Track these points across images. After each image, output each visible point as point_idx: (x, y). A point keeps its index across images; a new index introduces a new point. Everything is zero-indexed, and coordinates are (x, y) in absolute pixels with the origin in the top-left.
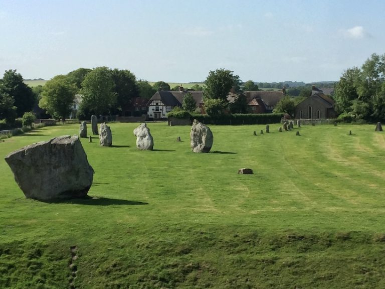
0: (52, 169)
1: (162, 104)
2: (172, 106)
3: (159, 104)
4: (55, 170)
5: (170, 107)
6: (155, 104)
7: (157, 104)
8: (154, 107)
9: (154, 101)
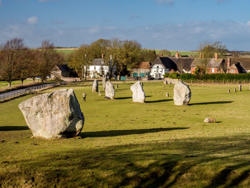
0: (53, 115)
1: (161, 67)
2: (169, 69)
3: (159, 67)
4: (55, 115)
5: (168, 69)
6: (156, 67)
7: (158, 67)
8: (156, 70)
9: (156, 65)
